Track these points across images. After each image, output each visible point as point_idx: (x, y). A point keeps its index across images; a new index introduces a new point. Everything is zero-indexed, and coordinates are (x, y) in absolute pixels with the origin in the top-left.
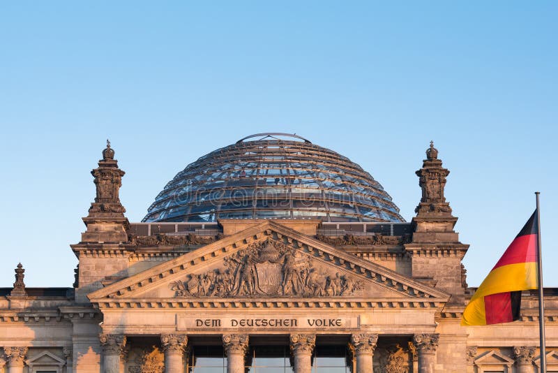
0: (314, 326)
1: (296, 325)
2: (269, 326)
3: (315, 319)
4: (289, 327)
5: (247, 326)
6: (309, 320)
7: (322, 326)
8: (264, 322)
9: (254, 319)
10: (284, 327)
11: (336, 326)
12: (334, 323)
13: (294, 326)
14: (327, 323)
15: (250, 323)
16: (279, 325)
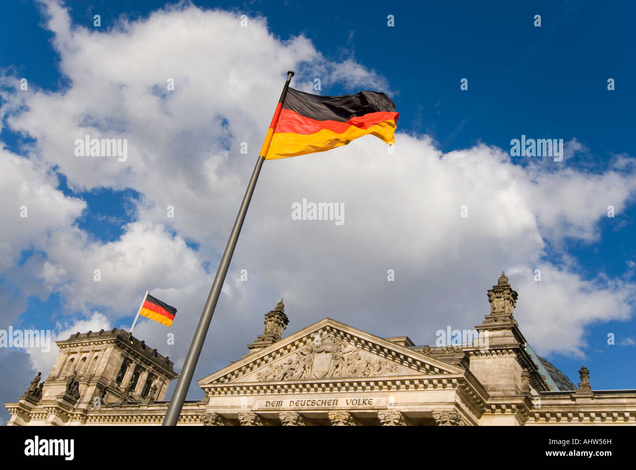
0: (351, 405)
1: (336, 404)
2: (316, 406)
3: (352, 399)
4: (331, 406)
5: (300, 406)
6: (347, 400)
7: (357, 405)
8: (313, 402)
9: (306, 400)
10: (327, 406)
11: (368, 405)
12: (367, 402)
13: (335, 406)
14: (361, 402)
15: (303, 403)
16: (323, 404)
